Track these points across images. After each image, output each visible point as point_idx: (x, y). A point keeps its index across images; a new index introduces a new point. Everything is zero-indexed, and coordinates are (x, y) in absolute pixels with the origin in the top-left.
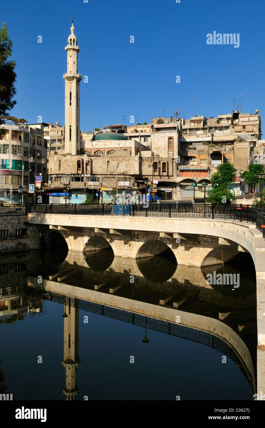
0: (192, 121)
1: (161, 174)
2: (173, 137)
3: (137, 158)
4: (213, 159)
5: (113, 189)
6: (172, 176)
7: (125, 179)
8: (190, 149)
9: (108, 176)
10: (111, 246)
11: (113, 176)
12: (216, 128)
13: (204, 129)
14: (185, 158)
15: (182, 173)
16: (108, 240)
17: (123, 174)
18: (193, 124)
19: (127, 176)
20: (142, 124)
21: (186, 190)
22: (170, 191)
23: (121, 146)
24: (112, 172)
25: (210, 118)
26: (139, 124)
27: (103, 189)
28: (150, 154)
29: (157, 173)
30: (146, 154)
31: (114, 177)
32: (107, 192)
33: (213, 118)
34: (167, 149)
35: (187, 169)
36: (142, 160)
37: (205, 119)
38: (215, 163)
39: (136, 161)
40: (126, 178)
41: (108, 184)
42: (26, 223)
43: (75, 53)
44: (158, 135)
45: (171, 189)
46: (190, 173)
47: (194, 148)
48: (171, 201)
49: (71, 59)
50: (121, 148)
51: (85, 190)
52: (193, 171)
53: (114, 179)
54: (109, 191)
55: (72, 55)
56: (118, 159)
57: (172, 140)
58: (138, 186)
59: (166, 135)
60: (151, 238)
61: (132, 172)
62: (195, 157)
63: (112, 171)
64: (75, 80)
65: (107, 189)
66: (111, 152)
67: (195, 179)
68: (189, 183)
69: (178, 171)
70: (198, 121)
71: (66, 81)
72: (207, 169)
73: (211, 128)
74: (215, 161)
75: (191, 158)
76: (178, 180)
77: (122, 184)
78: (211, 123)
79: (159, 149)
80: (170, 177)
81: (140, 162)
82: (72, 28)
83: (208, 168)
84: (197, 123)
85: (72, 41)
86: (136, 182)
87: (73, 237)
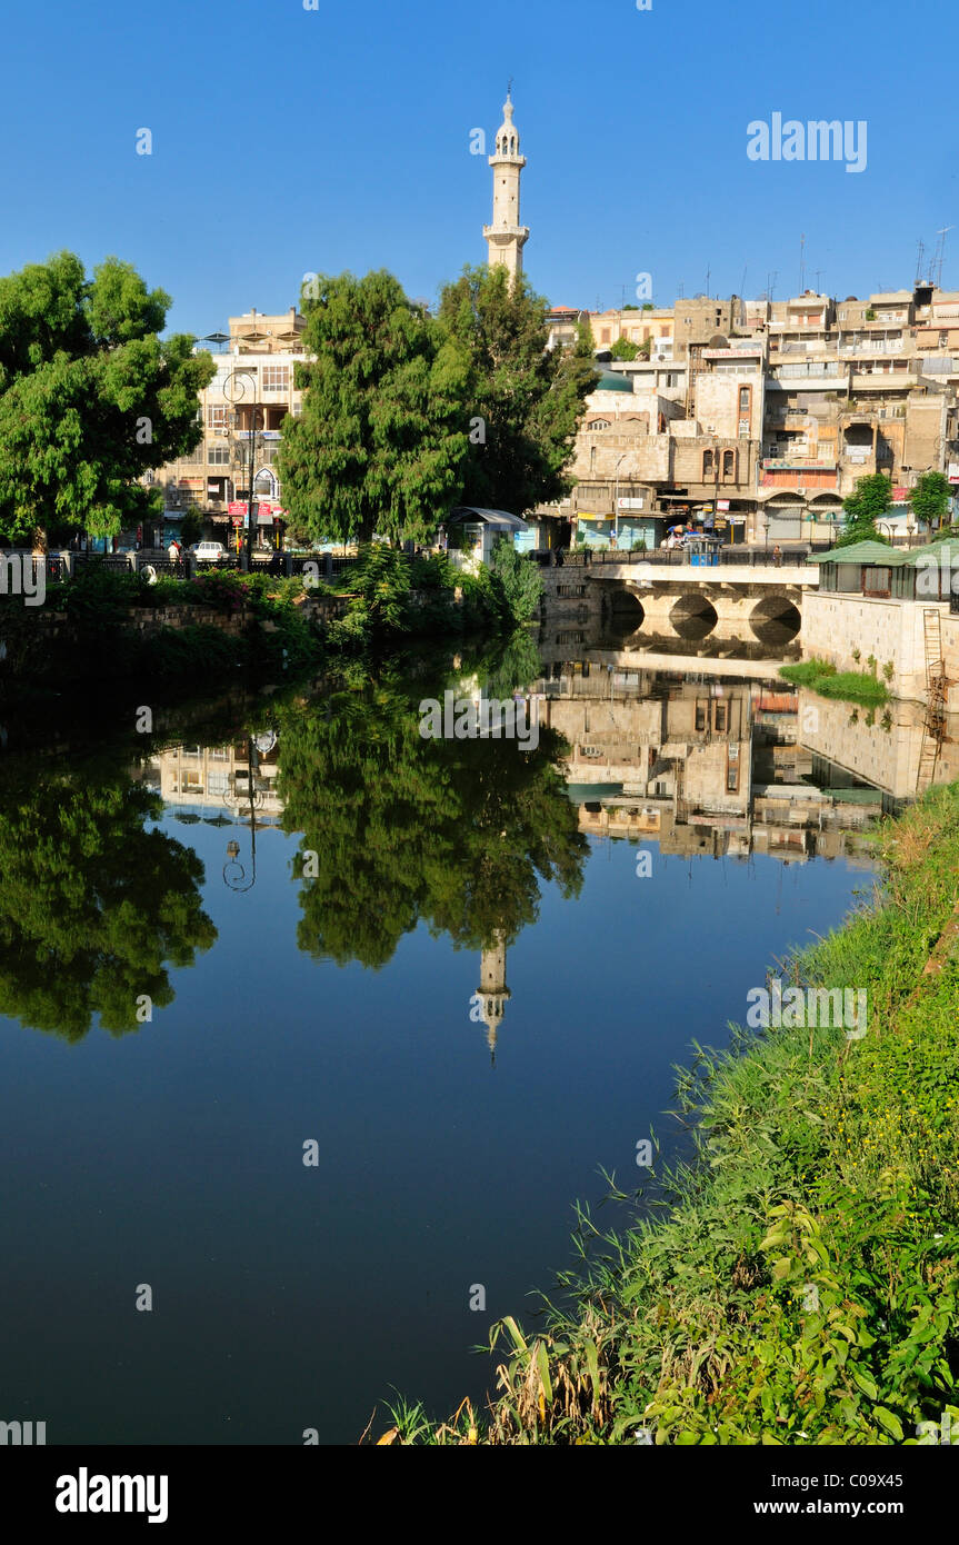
0: (793, 310)
1: (721, 481)
2: (751, 385)
3: (664, 440)
4: (852, 443)
5: (607, 515)
6: (748, 485)
7: (632, 493)
8: (792, 411)
9: (591, 484)
10: (712, 607)
11: (605, 484)
12: (863, 334)
13: (828, 336)
14: (777, 435)
15: (771, 476)
16: (709, 599)
17: (629, 480)
18: (794, 319)
19: (636, 485)
20: (636, 309)
21: (781, 519)
22: (739, 523)
23: (623, 408)
24: (602, 475)
25: (848, 300)
26: (628, 308)
27: (580, 516)
28: (692, 429)
29: (710, 478)
30: (681, 429)
31: (607, 488)
32: (591, 524)
33: (856, 300)
34: (735, 416)
35: (785, 467)
36: (675, 444)
37: (831, 304)
38: (856, 452)
39: (661, 449)
40: (633, 489)
41: (591, 505)
42: (588, 578)
43: (515, 172)
44: (714, 378)
45: (744, 518)
46: (791, 476)
47: (802, 410)
48: (742, 545)
49: (504, 189)
50: (623, 414)
51: (539, 518)
52: (799, 472)
53: (606, 491)
54: (597, 521)
55: (507, 179)
56: (617, 442)
57: (748, 392)
58: (664, 508)
59: (735, 380)
60: (770, 594)
61: (651, 475)
62: (801, 433)
63: (603, 472)
64: (514, 244)
65: (592, 517)
66: (598, 423)
67: (803, 494)
68: (789, 502)
69: (763, 473)
70: (812, 312)
71: (492, 245)
72: (834, 467)
73: (847, 334)
74: (854, 447)
75: (794, 434)
76: (762, 494)
77: (625, 504)
78: (851, 317)
79: (715, 413)
80: (742, 488)
81: (670, 450)
82: (508, 107)
83: (837, 465)
84: (809, 316)
85: (508, 143)
86: (658, 499)
87: (652, 597)
